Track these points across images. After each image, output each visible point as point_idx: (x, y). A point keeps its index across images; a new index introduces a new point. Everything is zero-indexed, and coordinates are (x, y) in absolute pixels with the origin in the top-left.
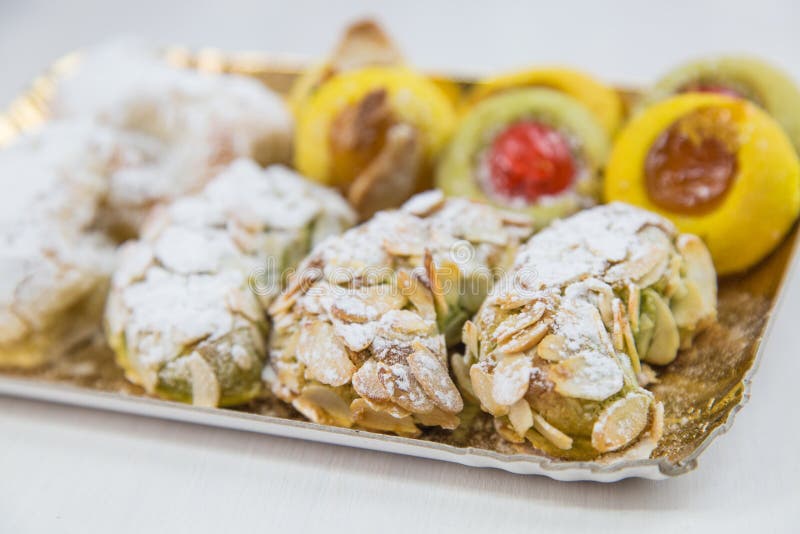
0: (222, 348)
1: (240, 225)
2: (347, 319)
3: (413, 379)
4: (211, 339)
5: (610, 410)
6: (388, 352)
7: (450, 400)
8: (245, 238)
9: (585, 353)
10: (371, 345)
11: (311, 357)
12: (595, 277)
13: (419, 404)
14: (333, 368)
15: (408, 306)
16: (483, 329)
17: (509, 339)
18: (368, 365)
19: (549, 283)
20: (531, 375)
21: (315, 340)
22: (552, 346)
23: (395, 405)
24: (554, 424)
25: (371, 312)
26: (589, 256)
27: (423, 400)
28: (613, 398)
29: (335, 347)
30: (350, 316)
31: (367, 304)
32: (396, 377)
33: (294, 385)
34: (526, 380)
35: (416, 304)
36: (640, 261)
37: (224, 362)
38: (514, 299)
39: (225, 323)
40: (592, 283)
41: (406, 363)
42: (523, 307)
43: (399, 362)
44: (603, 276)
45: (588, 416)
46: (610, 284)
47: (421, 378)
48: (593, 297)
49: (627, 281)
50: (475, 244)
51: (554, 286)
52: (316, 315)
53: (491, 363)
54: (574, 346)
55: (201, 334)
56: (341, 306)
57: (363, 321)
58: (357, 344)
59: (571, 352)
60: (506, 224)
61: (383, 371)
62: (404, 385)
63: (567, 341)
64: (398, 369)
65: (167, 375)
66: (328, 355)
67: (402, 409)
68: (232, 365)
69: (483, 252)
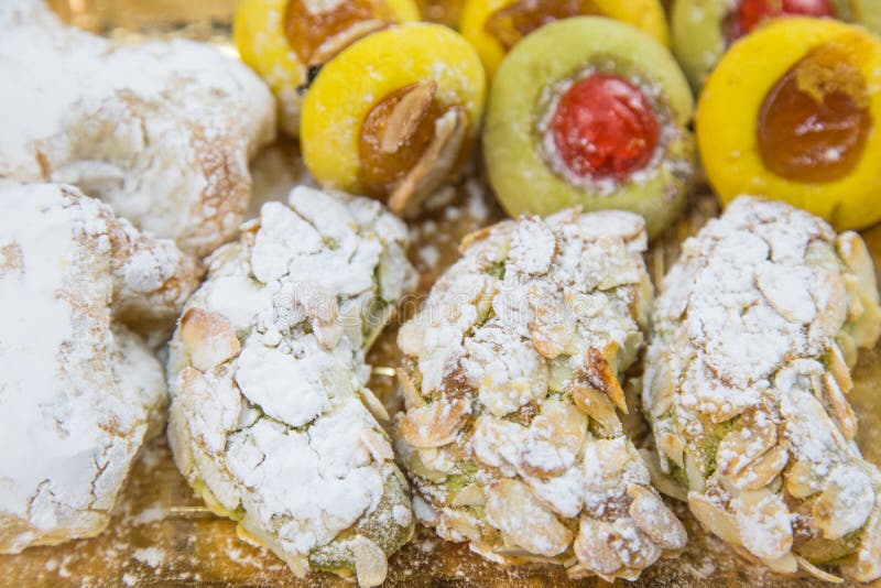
0: (383, 516)
2: (544, 475)
3: (641, 533)
4: (368, 513)
6: (606, 508)
7: (676, 536)
10: (584, 506)
11: (509, 524)
12: (801, 354)
13: (651, 556)
14: (542, 535)
15: (593, 427)
16: (688, 442)
19: (753, 374)
20: (792, 524)
21: (508, 503)
22: (802, 479)
23: (630, 569)
25: (566, 456)
26: (779, 321)
27: (653, 551)
29: (538, 510)
31: (558, 446)
32: (626, 542)
34: (789, 531)
40: (799, 365)
41: (629, 516)
43: (619, 516)
44: (806, 349)
46: (815, 356)
47: (649, 529)
48: (805, 381)
49: (827, 343)
50: (610, 292)
51: (761, 377)
54: (821, 470)
55: (361, 513)
56: (533, 460)
57: (560, 472)
58: (569, 508)
59: (820, 478)
61: (610, 538)
62: (636, 545)
63: (813, 467)
65: (321, 558)
66: (531, 520)
68: (395, 529)
69: (622, 299)
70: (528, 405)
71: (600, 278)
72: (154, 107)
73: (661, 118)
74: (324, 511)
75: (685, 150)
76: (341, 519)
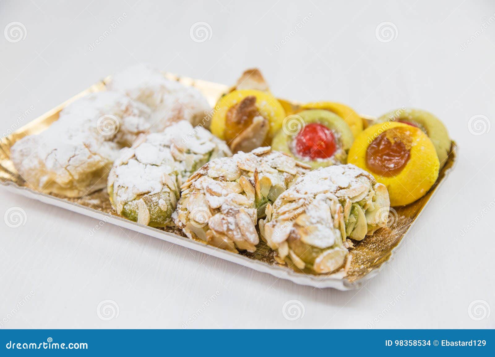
0: (154, 199)
1: (175, 147)
2: (212, 193)
3: (237, 225)
4: (149, 194)
5: (325, 253)
6: (228, 211)
7: (253, 238)
8: (177, 153)
9: (319, 226)
10: (221, 207)
11: (193, 208)
12: (331, 192)
13: (238, 237)
15: (243, 193)
16: (275, 208)
17: (284, 213)
18: (218, 216)
19: (309, 192)
20: (291, 230)
21: (196, 201)
22: (304, 219)
23: (226, 235)
24: (298, 255)
25: (224, 192)
26: (331, 183)
27: (240, 236)
28: (329, 248)
29: (204, 205)
30: (214, 192)
31: (223, 188)
32: (228, 223)
33: (184, 221)
34: (288, 232)
35: (246, 193)
36: (354, 190)
37: (154, 206)
38: (291, 196)
39: (158, 188)
40: (329, 195)
41: (235, 218)
42: (294, 201)
43: (232, 216)
44: (335, 193)
45: (314, 254)
46: (338, 197)
47: (240, 225)
48: (328, 201)
49: (346, 197)
50: (281, 172)
51: (312, 193)
52: (199, 190)
53: (275, 223)
54: (314, 221)
55: (146, 191)
56: (210, 187)
57: (219, 195)
58: (215, 205)
59: (312, 223)
60: (297, 165)
61: (223, 219)
62: (232, 227)
63: (311, 218)
64: (231, 219)
65: (127, 207)
67: (230, 238)
68: (158, 208)
69: (284, 176)
70: (223, 177)
71: (279, 166)
72: (169, 92)
73: (337, 146)
74: (135, 185)
75: (341, 157)
76: (138, 190)
